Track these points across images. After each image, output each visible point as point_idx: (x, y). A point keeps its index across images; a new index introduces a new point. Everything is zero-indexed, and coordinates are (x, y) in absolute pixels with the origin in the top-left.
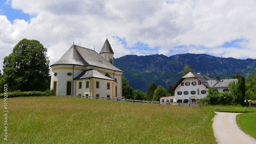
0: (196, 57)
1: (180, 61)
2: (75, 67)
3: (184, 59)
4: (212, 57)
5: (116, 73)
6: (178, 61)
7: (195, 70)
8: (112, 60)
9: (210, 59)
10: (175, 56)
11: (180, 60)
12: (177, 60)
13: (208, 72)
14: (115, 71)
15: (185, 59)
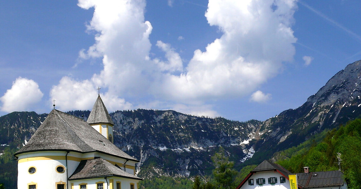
0: (157, 117)
1: (125, 126)
2: (71, 154)
3: (132, 120)
4: (186, 117)
5: (129, 163)
6: (121, 125)
7: (154, 143)
8: (111, 138)
9: (183, 121)
10: (115, 115)
11: (125, 123)
12: (119, 122)
13: (179, 146)
14: (128, 160)
15: (134, 121)
